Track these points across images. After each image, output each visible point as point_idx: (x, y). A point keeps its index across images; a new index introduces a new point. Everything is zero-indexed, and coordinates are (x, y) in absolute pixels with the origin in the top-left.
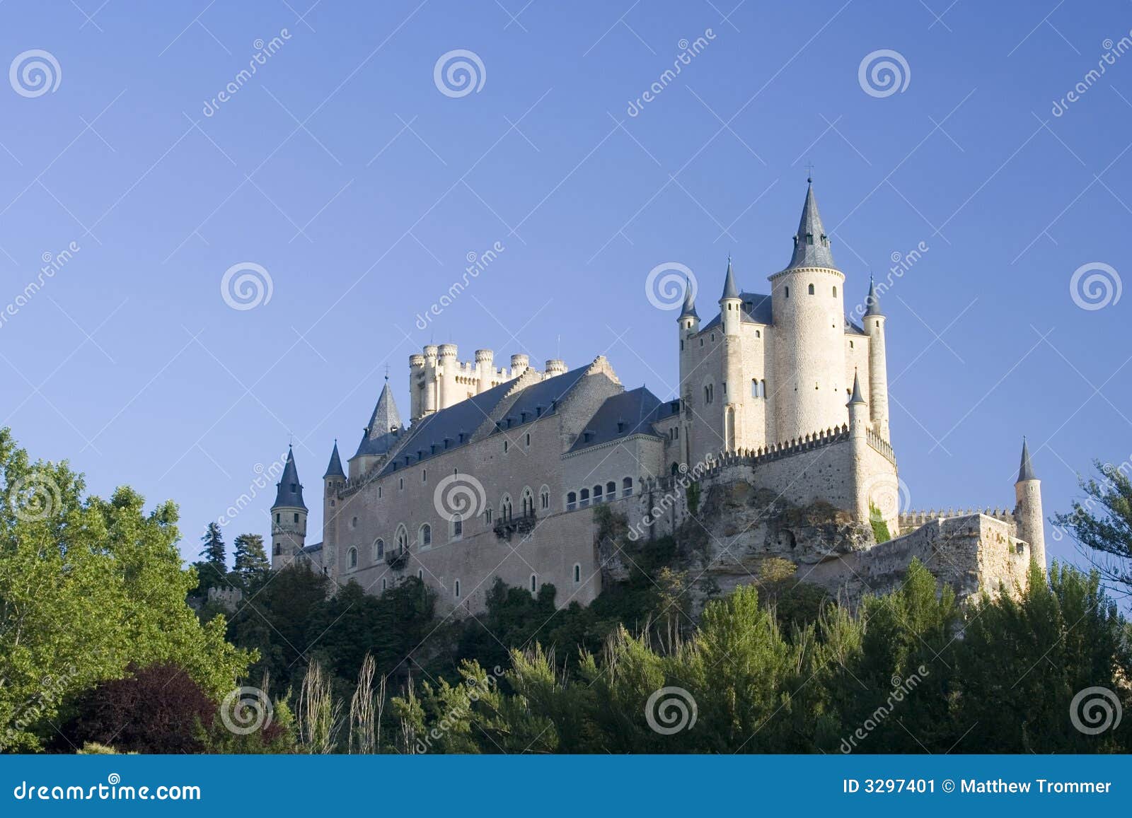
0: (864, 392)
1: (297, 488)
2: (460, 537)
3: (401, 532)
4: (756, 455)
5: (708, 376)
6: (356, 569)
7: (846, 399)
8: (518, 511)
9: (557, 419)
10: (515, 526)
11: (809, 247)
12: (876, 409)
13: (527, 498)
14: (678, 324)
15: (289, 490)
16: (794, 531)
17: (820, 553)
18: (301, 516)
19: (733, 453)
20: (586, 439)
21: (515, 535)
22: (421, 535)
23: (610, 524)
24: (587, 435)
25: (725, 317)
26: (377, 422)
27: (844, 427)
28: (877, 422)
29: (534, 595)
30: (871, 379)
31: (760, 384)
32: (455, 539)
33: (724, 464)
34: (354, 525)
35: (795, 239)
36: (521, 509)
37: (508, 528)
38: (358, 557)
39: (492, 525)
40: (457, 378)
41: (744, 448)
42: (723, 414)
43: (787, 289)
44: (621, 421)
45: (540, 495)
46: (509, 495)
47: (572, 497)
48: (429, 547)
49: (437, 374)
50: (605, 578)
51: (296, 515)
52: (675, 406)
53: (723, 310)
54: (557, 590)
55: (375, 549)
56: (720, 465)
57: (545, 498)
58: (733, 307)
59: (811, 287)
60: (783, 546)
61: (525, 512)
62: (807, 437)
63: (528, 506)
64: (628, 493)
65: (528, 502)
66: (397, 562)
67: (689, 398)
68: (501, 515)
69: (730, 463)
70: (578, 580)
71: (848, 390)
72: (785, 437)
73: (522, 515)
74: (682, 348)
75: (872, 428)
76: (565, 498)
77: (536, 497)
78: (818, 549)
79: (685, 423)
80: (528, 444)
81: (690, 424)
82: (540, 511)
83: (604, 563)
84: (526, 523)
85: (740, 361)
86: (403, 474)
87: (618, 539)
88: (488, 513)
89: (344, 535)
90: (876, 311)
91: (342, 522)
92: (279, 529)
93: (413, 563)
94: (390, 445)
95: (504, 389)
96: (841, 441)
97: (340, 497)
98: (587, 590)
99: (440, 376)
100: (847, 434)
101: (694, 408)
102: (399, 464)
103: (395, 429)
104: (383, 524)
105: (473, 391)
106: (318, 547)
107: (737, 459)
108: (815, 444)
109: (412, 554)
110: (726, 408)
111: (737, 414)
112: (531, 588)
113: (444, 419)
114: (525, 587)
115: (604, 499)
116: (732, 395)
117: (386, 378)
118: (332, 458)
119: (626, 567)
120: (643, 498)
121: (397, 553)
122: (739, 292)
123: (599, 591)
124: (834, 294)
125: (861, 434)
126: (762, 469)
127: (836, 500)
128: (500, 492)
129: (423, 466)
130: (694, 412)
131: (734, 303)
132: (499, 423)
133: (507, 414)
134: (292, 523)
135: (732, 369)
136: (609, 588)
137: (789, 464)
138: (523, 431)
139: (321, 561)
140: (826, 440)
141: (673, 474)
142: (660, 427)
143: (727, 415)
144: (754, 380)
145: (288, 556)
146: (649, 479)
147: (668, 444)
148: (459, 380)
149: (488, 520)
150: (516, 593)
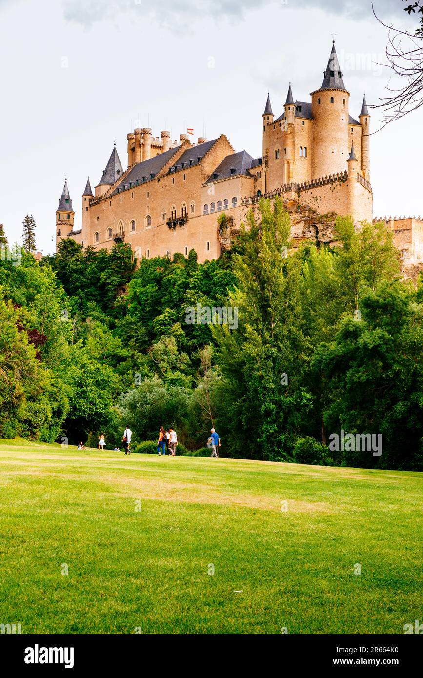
0: (358, 156)
1: (69, 202)
2: (150, 227)
3: (120, 224)
4: (300, 186)
5: (277, 145)
6: (98, 243)
7: (348, 157)
8: (179, 214)
9: (200, 167)
10: (177, 222)
11: (332, 78)
12: (364, 164)
13: (184, 207)
14: (263, 118)
15: (65, 201)
16: (318, 226)
17: (330, 237)
18: (71, 215)
19: (289, 184)
20: (214, 177)
21: (178, 227)
22: (131, 226)
23: (225, 223)
24: (215, 175)
25: (287, 114)
26: (110, 168)
27: (346, 172)
28: (364, 171)
29: (186, 257)
30: (362, 148)
31: (304, 150)
32: (148, 228)
33: (283, 190)
34: (98, 220)
35: (325, 73)
36: (181, 213)
37: (173, 223)
38: (99, 237)
39: (166, 221)
40: (151, 145)
41: (294, 183)
42: (284, 165)
43: (320, 100)
44: (232, 168)
45: (190, 206)
46: (175, 206)
47: (206, 207)
48: (134, 232)
49: (141, 143)
50: (222, 250)
51: (69, 215)
52: (260, 160)
53: (285, 110)
54: (198, 255)
55: (107, 233)
56: (281, 191)
57: (193, 207)
58: (291, 108)
59: (332, 98)
60: (312, 233)
61: (183, 215)
63: (184, 212)
64: (234, 205)
65: (184, 209)
66: (118, 240)
67: (267, 156)
68: (171, 216)
69: (286, 189)
70: (208, 250)
71: (349, 153)
72: (317, 177)
73: (181, 216)
74: (264, 130)
75: (361, 174)
76: (203, 208)
77: (188, 208)
79: (265, 169)
80: (185, 179)
81: (267, 170)
82: (190, 215)
83: (222, 241)
84: (183, 220)
85: (294, 137)
86: (122, 195)
87: (229, 229)
88: (164, 215)
89: (92, 225)
90: (366, 112)
91: (91, 219)
92: (60, 222)
93: (126, 240)
94: (116, 179)
95: (174, 151)
96: (344, 178)
97: (90, 206)
98: (213, 255)
99: (143, 144)
100: (347, 176)
101: (269, 162)
102: (120, 190)
103: (118, 171)
104: (112, 219)
105: (160, 152)
106: (80, 232)
107: (290, 188)
108: (330, 181)
109: (126, 236)
110: (286, 162)
111: (291, 165)
112: (185, 252)
113: (144, 166)
114: (182, 253)
115: (223, 208)
116: (289, 155)
117: (115, 145)
118: (87, 186)
119: (232, 243)
120: (242, 208)
121: (118, 235)
122: (294, 102)
123: (219, 255)
124: (344, 103)
125: (353, 176)
126: (303, 194)
127: (340, 210)
128: (170, 204)
129: (132, 191)
130: (269, 164)
131: (291, 107)
132: (170, 169)
133: (175, 164)
134: (66, 219)
135: (289, 141)
136: (224, 254)
137: (317, 191)
138: (182, 173)
139: (81, 239)
140: (335, 179)
141: (258, 196)
142: (252, 172)
143: (286, 165)
144: (301, 147)
145: (64, 236)
146: (245, 198)
147: (256, 180)
148: (153, 146)
149: (164, 219)
150: (177, 256)
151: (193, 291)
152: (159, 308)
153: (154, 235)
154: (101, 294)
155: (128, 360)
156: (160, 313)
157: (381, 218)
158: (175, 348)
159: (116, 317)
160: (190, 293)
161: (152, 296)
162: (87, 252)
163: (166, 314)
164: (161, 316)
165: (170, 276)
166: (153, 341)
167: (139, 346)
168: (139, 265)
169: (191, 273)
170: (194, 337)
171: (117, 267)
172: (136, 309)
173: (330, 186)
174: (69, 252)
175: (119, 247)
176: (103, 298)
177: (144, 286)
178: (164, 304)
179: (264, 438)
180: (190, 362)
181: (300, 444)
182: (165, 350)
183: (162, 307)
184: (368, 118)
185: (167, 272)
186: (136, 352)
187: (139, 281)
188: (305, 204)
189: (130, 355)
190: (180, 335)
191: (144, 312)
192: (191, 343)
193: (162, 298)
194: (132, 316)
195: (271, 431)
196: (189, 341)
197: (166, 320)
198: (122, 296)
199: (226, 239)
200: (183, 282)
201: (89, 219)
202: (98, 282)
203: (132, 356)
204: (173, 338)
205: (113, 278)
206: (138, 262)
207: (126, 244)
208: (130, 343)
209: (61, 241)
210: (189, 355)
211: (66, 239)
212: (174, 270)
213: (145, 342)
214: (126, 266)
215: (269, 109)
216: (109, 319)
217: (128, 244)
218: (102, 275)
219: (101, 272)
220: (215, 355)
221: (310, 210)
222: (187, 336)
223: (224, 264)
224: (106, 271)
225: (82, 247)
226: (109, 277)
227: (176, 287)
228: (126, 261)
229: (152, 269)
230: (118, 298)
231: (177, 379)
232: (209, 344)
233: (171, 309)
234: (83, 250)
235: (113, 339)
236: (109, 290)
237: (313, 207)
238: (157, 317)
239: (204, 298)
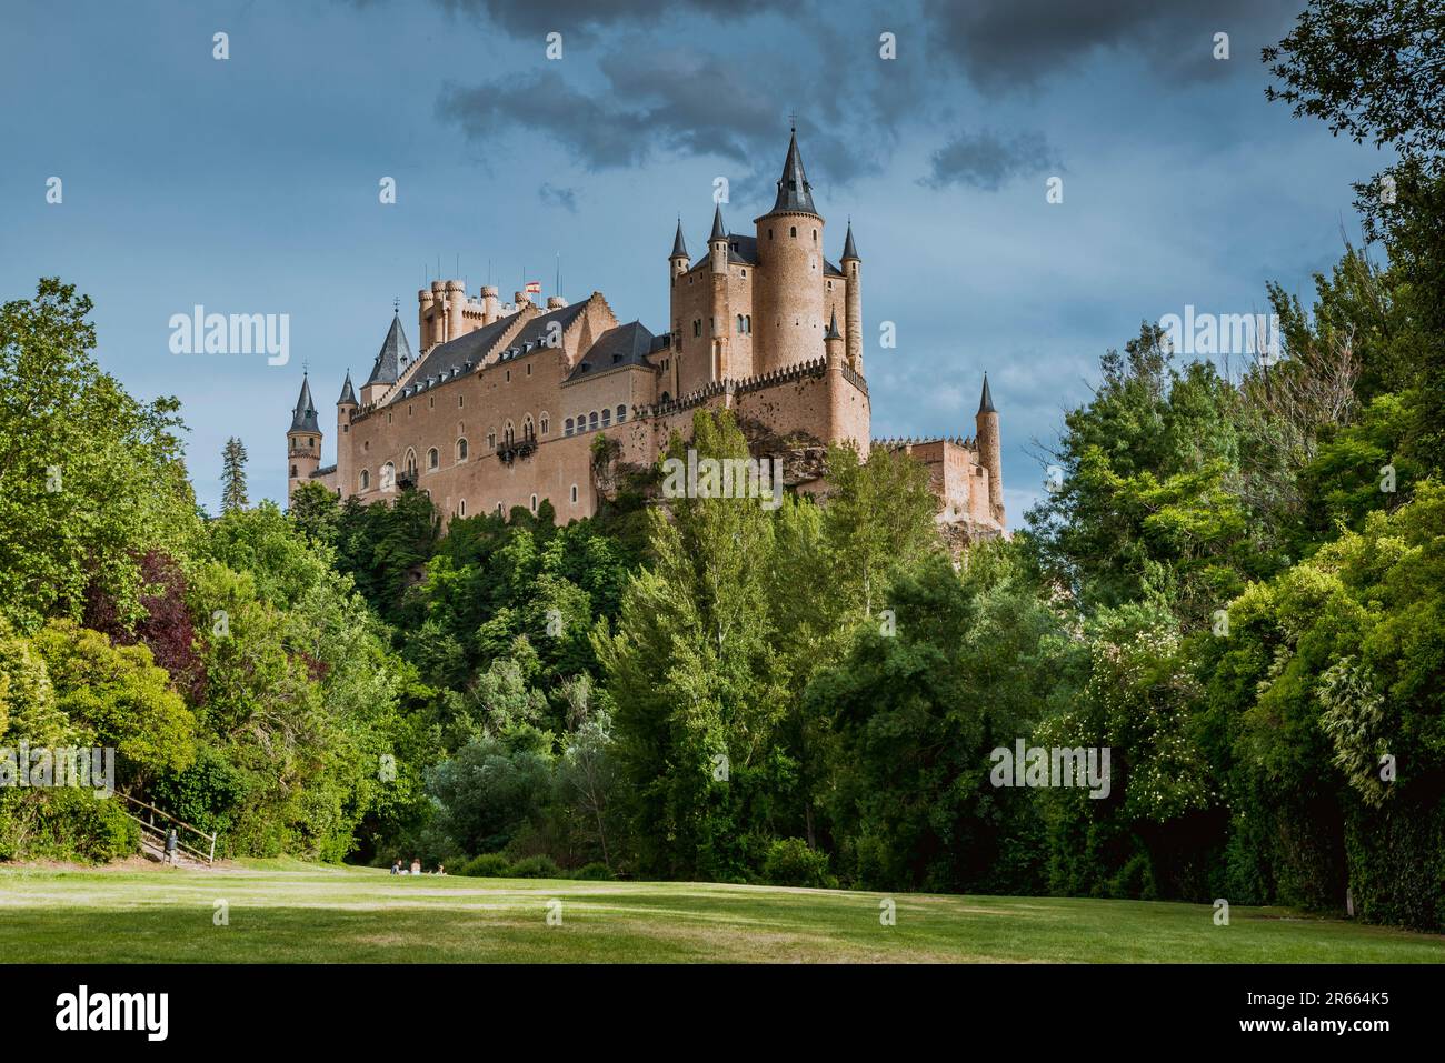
0: (841, 330)
1: (311, 413)
2: (466, 460)
3: (410, 455)
4: (741, 386)
5: (695, 312)
6: (367, 490)
7: (823, 334)
8: (520, 436)
9: (556, 351)
10: (516, 450)
11: (791, 193)
12: (853, 345)
13: (528, 424)
14: (669, 263)
15: (304, 414)
17: (798, 476)
18: (316, 440)
19: (719, 383)
20: (583, 370)
21: (517, 459)
22: (429, 458)
23: (605, 451)
24: (584, 365)
25: (713, 258)
26: (387, 353)
27: (822, 359)
28: (852, 357)
29: (534, 513)
30: (847, 316)
31: (745, 321)
32: (461, 462)
33: (710, 392)
34: (366, 449)
35: (779, 184)
36: (523, 434)
37: (510, 452)
38: (370, 479)
39: (495, 449)
40: (463, 312)
41: (729, 378)
42: (710, 347)
43: (771, 231)
44: (616, 353)
45: (540, 422)
46: (511, 422)
47: (569, 423)
48: (436, 470)
49: (445, 308)
50: (600, 499)
51: (312, 440)
52: (666, 340)
53: (710, 249)
54: (556, 509)
55: (386, 472)
56: (707, 395)
57: (544, 424)
58: (721, 247)
59: (793, 229)
61: (526, 437)
62: (788, 369)
63: (528, 431)
64: (621, 419)
65: (529, 427)
66: (405, 484)
67: (679, 331)
68: (503, 440)
69: (716, 390)
70: (575, 500)
71: (826, 327)
72: (768, 369)
73: (523, 440)
74: (673, 285)
75: (847, 362)
76: (563, 425)
77: (537, 426)
78: (796, 472)
79: (675, 355)
80: (529, 374)
81: (679, 357)
82: (540, 437)
83: (599, 485)
84: (527, 448)
85: (726, 298)
86: (413, 403)
87: (612, 463)
88: (492, 438)
89: (356, 458)
90: (853, 253)
91: (354, 446)
92: (295, 452)
93: (421, 484)
94: (399, 374)
95: (507, 322)
96: (819, 373)
97: (352, 422)
98: (584, 509)
99: (448, 310)
100: (825, 367)
101: (683, 342)
102: (408, 393)
103: (404, 359)
104: (393, 448)
105: (479, 324)
106: (333, 470)
107: (723, 389)
108: (795, 376)
109: (421, 476)
110: (714, 343)
111: (723, 348)
112: (531, 507)
113: (450, 350)
114: (525, 506)
115: (600, 425)
116: (720, 331)
117: (397, 311)
118: (345, 387)
119: (619, 488)
120: (635, 425)
121: (406, 475)
122: (726, 235)
123: (595, 510)
124: (815, 238)
125: (837, 367)
126: (746, 398)
127: (812, 427)
128: (502, 418)
129: (430, 395)
130: (683, 346)
131: (721, 244)
132: (501, 355)
133: (509, 346)
134: (308, 447)
135: (719, 305)
136: (604, 508)
137: (770, 394)
138: (524, 363)
139: (335, 483)
140: (804, 372)
141: (664, 402)
142: (652, 359)
143: (714, 347)
144: (739, 315)
145: (303, 477)
146: (641, 406)
147: (659, 375)
148: (466, 314)
149: (492, 445)
150: (518, 512)
151: (549, 576)
152: (487, 609)
153: (473, 475)
154: (377, 582)
155: (431, 704)
156: (488, 617)
157: (884, 440)
158: (521, 681)
159: (404, 626)
160: (545, 581)
161: (472, 587)
162: (349, 506)
163: (501, 618)
164: (491, 622)
165: (504, 550)
166: (477, 669)
167: (451, 679)
168: (445, 530)
169: (546, 544)
170: (553, 661)
171: (405, 533)
172: (442, 610)
173: (794, 384)
174: (313, 507)
175: (409, 497)
176: (379, 591)
177: (457, 568)
178: (494, 600)
179: (711, 844)
180: (548, 707)
181: (779, 852)
182: (501, 687)
183: (491, 605)
184: (857, 263)
185: (499, 542)
186: (446, 691)
187: (449, 559)
188: (750, 416)
189: (435, 695)
190: (529, 656)
191: (459, 616)
192: (548, 671)
193: (493, 588)
194: (436, 623)
195: (723, 830)
196: (544, 667)
197: (501, 629)
198: (415, 586)
199: (606, 481)
200: (530, 559)
201: (350, 447)
202: (370, 561)
203: (441, 696)
204: (516, 662)
205: (399, 554)
206: (444, 523)
207: (421, 492)
208: (432, 674)
209: (299, 487)
210: (546, 693)
211: (308, 484)
212: (512, 537)
213: (460, 670)
214: (421, 532)
215: (682, 248)
216: (390, 630)
217: (425, 491)
218: (379, 549)
219: (376, 543)
220: (595, 692)
221: (760, 427)
222: (540, 658)
223: (605, 527)
224: (386, 540)
225: (339, 498)
226: (391, 552)
227: (518, 570)
228: (422, 522)
229: (470, 536)
230: (409, 592)
231: (526, 739)
232: (582, 673)
233: (510, 609)
234: (340, 503)
235: (402, 666)
236: (390, 577)
237: (765, 422)
238: (485, 625)
239: (571, 588)
